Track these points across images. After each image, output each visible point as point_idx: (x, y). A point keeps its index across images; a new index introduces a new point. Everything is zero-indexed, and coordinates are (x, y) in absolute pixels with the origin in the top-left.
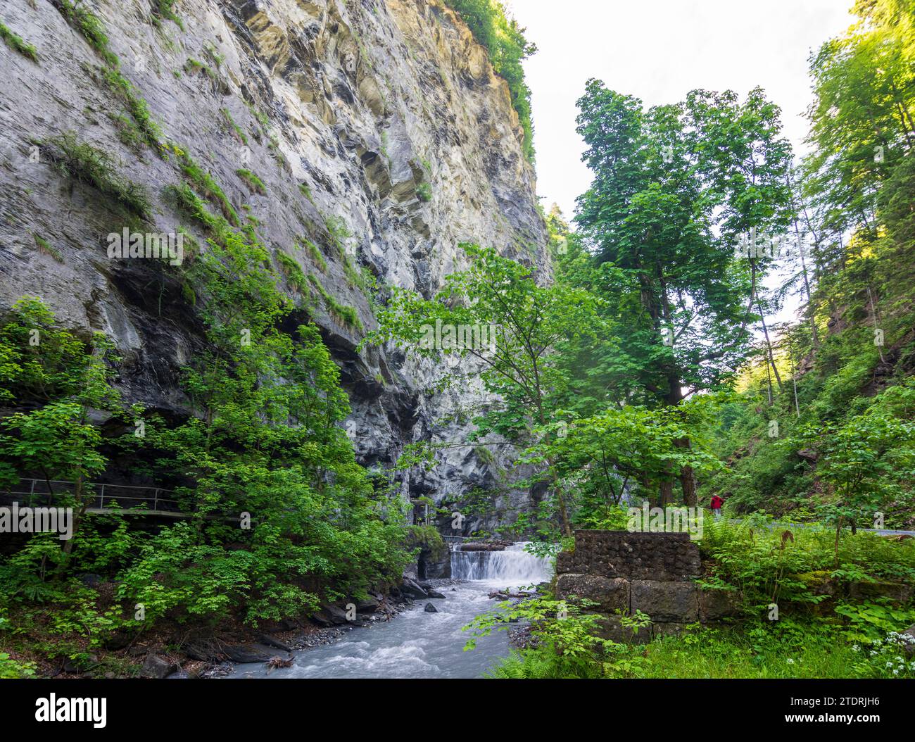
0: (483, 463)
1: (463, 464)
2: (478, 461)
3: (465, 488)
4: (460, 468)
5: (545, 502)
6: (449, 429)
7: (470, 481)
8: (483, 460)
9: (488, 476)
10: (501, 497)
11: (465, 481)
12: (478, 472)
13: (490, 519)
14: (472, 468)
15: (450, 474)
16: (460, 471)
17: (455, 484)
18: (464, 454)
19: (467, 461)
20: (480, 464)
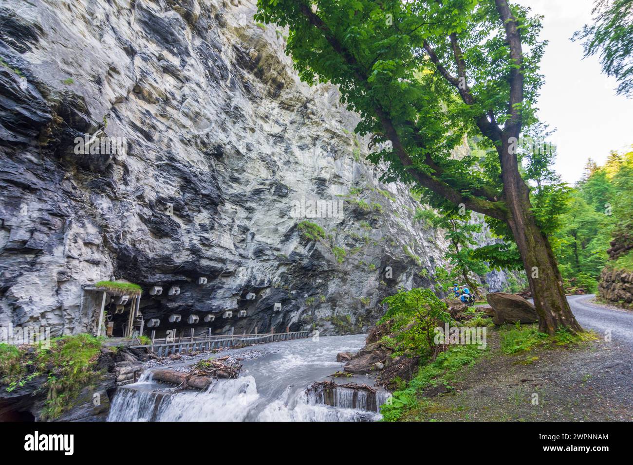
0: (309, 240)
1: (282, 242)
2: (302, 237)
3: (283, 269)
4: (279, 246)
5: (401, 284)
6: (261, 200)
7: (292, 261)
8: (308, 235)
9: (317, 255)
10: (336, 280)
11: (283, 261)
12: (302, 250)
13: (318, 307)
14: (293, 246)
15: (259, 253)
16: (278, 250)
17: (267, 265)
18: (283, 230)
19: (287, 237)
20: (304, 241)
